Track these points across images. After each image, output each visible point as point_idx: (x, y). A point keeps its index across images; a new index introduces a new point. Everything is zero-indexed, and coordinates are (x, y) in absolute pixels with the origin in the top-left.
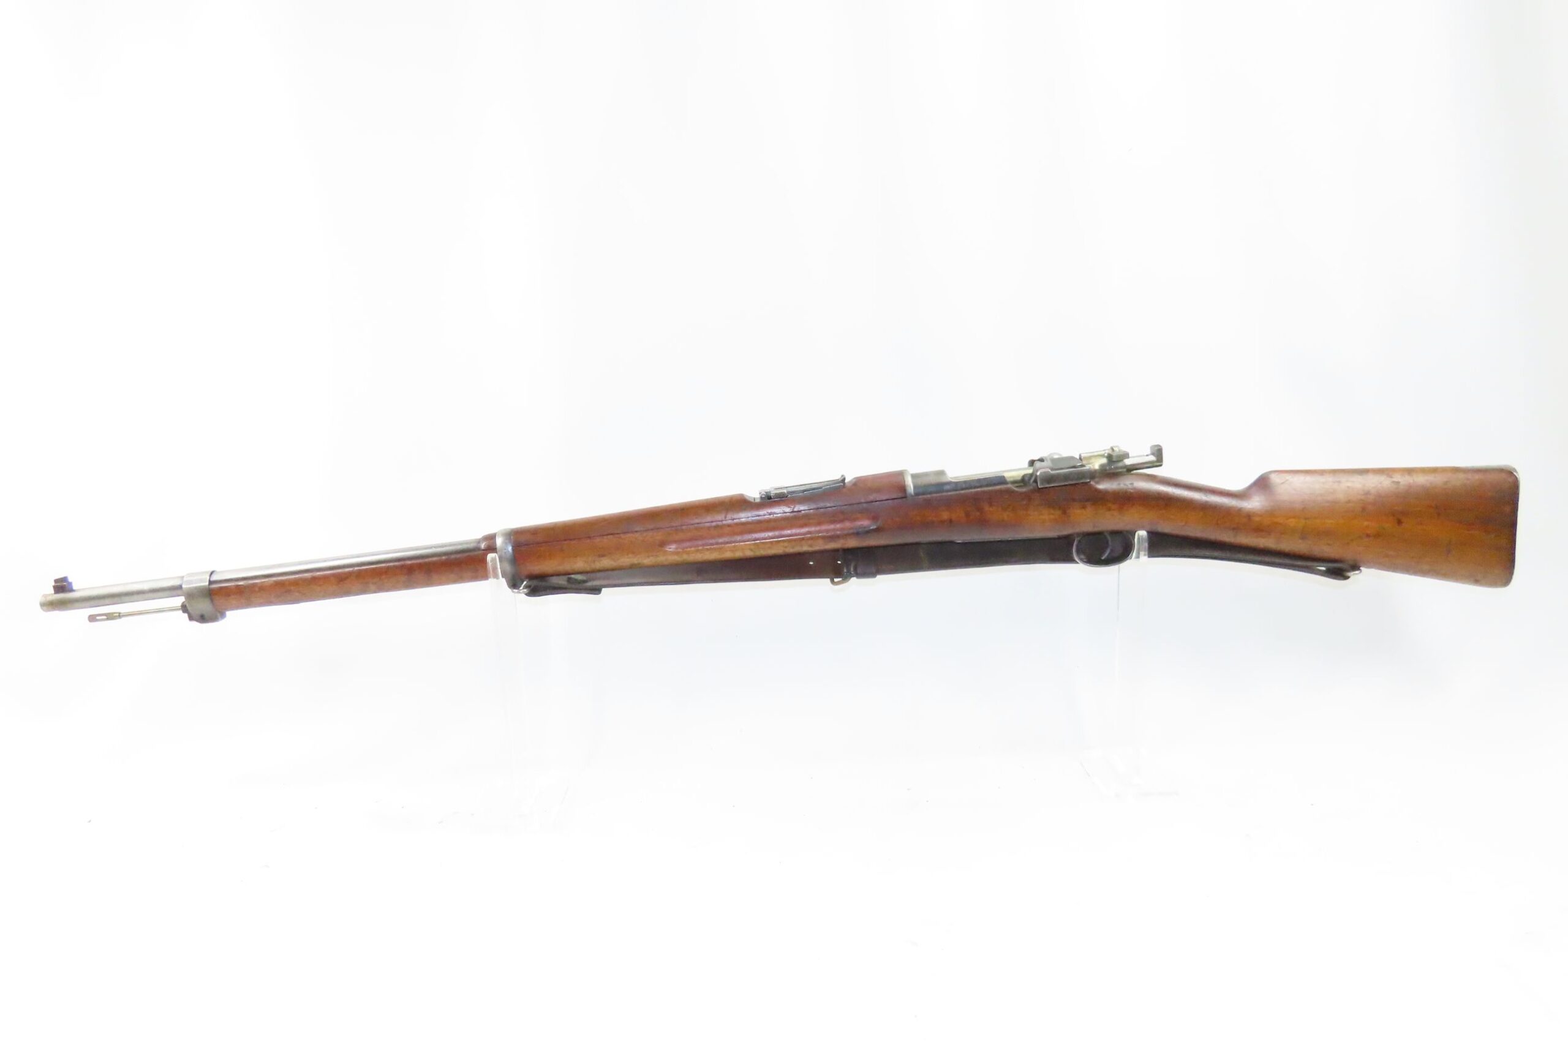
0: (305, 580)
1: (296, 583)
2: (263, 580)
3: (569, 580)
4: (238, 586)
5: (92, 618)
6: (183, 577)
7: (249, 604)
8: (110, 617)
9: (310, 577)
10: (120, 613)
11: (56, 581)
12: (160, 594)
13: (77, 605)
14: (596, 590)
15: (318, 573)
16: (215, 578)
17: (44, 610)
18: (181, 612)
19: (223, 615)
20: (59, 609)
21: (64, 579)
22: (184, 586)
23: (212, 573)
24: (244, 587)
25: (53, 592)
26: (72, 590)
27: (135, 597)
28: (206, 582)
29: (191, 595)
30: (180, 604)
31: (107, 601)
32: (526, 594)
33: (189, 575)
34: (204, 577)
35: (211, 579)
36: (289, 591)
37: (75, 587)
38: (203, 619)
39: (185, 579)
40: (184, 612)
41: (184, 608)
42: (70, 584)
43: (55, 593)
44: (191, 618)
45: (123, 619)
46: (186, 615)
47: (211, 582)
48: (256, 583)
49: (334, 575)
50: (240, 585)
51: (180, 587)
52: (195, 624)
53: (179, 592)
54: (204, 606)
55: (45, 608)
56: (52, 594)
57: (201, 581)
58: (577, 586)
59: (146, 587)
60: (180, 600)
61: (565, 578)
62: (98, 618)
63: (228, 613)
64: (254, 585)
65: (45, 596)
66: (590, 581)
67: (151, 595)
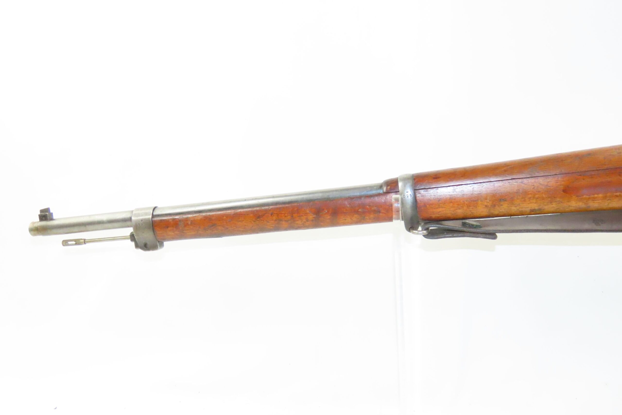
0: (228, 216)
1: (220, 218)
2: (194, 215)
3: (464, 224)
4: (174, 219)
5: (65, 243)
6: (132, 211)
7: (182, 236)
8: (78, 242)
9: (233, 213)
10: (85, 240)
11: (42, 211)
12: (116, 225)
13: (55, 231)
14: (492, 235)
15: (240, 210)
16: (157, 212)
17: (32, 235)
18: (130, 240)
19: (162, 245)
20: (43, 234)
21: (47, 210)
22: (133, 218)
23: (154, 209)
24: (180, 220)
25: (38, 220)
26: (52, 219)
27: (97, 226)
28: (149, 215)
29: (138, 227)
30: (128, 234)
31: (76, 229)
32: (424, 236)
33: (138, 209)
34: (147, 211)
35: (154, 214)
36: (214, 225)
37: (54, 218)
38: (146, 247)
39: (134, 212)
40: (132, 240)
41: (132, 237)
42: (52, 214)
43: (40, 221)
44: (137, 246)
45: (88, 245)
46: (133, 243)
47: (153, 216)
48: (190, 218)
49: (252, 212)
50: (176, 219)
51: (130, 219)
52: (140, 251)
53: (129, 223)
54: (148, 236)
55: (32, 232)
56: (38, 222)
57: (146, 214)
58: (472, 230)
59: (105, 218)
60: (129, 231)
61: (460, 222)
62: (70, 243)
63: (166, 243)
64: (187, 219)
65: (34, 223)
66: (485, 226)
67: (109, 225)
